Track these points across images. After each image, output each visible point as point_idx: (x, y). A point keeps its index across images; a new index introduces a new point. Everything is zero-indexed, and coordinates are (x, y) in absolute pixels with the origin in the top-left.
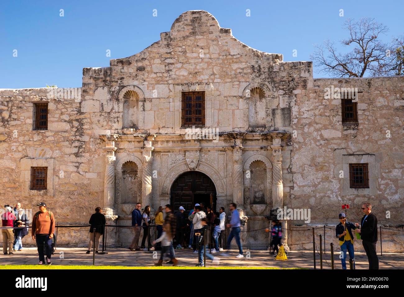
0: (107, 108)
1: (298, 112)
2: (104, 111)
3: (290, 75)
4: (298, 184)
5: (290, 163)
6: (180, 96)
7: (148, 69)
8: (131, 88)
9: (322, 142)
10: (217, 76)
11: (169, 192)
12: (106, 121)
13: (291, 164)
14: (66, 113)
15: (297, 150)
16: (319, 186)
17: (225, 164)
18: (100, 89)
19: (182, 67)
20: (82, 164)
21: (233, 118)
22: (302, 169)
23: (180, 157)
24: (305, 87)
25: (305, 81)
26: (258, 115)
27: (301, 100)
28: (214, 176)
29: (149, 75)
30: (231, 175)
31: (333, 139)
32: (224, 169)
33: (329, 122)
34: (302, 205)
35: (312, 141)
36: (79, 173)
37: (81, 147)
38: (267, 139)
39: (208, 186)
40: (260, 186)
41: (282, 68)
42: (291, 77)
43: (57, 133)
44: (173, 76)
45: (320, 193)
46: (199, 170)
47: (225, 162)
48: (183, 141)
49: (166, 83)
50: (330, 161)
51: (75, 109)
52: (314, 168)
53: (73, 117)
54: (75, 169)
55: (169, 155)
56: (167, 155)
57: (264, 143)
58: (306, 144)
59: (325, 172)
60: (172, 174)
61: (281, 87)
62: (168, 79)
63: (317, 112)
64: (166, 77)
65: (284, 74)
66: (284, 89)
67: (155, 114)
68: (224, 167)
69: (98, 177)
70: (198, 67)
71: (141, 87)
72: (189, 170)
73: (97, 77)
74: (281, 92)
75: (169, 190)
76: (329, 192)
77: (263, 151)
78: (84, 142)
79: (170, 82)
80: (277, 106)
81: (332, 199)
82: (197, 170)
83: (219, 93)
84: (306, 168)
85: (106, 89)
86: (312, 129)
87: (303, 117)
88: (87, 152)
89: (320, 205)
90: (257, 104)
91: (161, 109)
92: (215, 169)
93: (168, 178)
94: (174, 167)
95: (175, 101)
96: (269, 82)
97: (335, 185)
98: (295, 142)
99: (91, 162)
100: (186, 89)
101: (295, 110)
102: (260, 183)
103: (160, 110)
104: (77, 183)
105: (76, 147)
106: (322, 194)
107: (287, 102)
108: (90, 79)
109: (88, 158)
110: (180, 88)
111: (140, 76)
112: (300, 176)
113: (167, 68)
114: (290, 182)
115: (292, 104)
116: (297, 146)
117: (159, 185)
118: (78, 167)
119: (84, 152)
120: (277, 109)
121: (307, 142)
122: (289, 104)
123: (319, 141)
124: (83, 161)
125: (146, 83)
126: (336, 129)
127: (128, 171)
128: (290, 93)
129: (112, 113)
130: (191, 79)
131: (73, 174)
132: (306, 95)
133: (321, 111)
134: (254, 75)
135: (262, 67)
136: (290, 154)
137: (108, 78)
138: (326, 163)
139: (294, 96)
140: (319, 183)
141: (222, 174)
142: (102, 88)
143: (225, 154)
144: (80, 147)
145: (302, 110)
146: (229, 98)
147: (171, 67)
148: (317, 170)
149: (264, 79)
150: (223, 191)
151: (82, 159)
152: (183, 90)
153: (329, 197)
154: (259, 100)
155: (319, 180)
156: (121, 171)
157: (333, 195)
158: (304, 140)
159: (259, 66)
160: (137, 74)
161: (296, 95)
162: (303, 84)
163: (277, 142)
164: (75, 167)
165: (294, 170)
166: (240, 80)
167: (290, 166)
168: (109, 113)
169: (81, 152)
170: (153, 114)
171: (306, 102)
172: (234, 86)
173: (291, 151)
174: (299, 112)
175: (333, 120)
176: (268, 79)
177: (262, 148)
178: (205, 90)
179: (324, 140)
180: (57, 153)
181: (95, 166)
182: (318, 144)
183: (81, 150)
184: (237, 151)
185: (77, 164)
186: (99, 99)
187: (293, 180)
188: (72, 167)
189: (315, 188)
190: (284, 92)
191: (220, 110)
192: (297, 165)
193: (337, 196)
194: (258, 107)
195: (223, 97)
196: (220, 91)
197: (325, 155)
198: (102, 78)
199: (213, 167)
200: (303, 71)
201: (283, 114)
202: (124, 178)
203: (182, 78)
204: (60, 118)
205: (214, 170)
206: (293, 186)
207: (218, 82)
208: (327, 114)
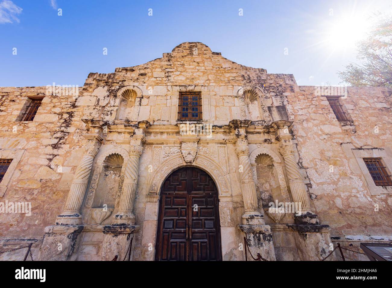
0: (103, 103)
1: (292, 110)
2: (99, 105)
4: (315, 181)
5: (299, 157)
6: (177, 94)
7: (150, 74)
8: (131, 88)
9: (325, 137)
10: (212, 81)
11: (158, 191)
12: (99, 113)
13: (300, 159)
14: (60, 106)
15: (302, 144)
16: (340, 183)
17: (226, 158)
18: (100, 88)
19: (180, 75)
20: (57, 157)
21: (230, 113)
22: (314, 164)
23: (176, 149)
24: (292, 91)
25: (291, 87)
26: (252, 114)
27: (292, 100)
28: (215, 171)
29: (149, 79)
30: (234, 171)
31: (335, 133)
32: (226, 163)
33: (324, 118)
34: (328, 207)
35: (314, 135)
36: (50, 167)
37: (63, 138)
39: (206, 185)
40: (264, 186)
41: (269, 78)
42: (277, 83)
43: (41, 124)
44: (172, 80)
45: (344, 192)
46: (197, 164)
47: (227, 156)
48: (179, 133)
49: (165, 85)
50: (341, 155)
51: (69, 103)
52: (326, 162)
53: (65, 110)
54: (47, 162)
55: (163, 147)
56: (160, 147)
57: (266, 137)
59: (340, 166)
60: (164, 169)
61: (272, 90)
62: (167, 82)
63: (310, 110)
64: (166, 81)
65: (272, 82)
66: (275, 92)
67: (151, 108)
68: (226, 161)
69: (72, 172)
70: (194, 75)
71: (141, 87)
72: (185, 164)
73: (100, 79)
74: (273, 94)
75: (159, 189)
76: (354, 191)
77: (266, 144)
78: (68, 133)
79: (168, 84)
80: (272, 105)
81: (360, 199)
82: (194, 164)
83: (214, 93)
84: (317, 163)
85: (106, 88)
86: (310, 124)
87: (298, 114)
88: (68, 144)
89: (350, 207)
90: (249, 106)
91: (158, 104)
92: (215, 162)
93: (159, 174)
94: (167, 160)
95: (173, 98)
96: (259, 86)
97: (357, 182)
98: (298, 136)
99: (69, 154)
100: (183, 89)
101: (289, 108)
102: (264, 181)
103: (157, 106)
104: (42, 178)
105: (57, 138)
106: (347, 194)
107: (280, 101)
108: (93, 80)
109: (67, 150)
110: (178, 88)
111: (141, 80)
112: (314, 171)
113: (167, 74)
114: (305, 178)
115: (285, 103)
116: (301, 140)
117: (146, 183)
118: (50, 160)
119: (64, 143)
120: (272, 107)
121: (310, 136)
122: (282, 103)
123: (321, 135)
124: (60, 153)
125: (145, 84)
126: (333, 125)
127: (113, 167)
128: (281, 95)
129: (107, 107)
130: (188, 82)
131: (42, 169)
132: (295, 97)
133: (313, 110)
134: (245, 81)
135: (251, 76)
136: (296, 147)
137: (110, 80)
138: (337, 157)
139: (285, 97)
140: (338, 180)
141: (225, 170)
142: (103, 87)
143: (226, 147)
144: (61, 138)
145: (295, 108)
146: (224, 97)
147: (170, 74)
149: (255, 85)
150: (227, 190)
151: (59, 150)
152: (180, 90)
153: (356, 197)
154: (250, 103)
155: (337, 177)
156: (103, 165)
157: (360, 194)
158: (306, 134)
159: (249, 76)
160: (138, 78)
161: (286, 97)
162: (290, 89)
163: (284, 132)
164: (48, 159)
165: (304, 164)
166: (234, 85)
167: (300, 160)
168: (104, 107)
169: (60, 144)
170: (150, 109)
171: (298, 102)
172: (228, 89)
173: (297, 144)
174: (294, 110)
175: (328, 117)
176: (258, 84)
177: (266, 141)
178: (201, 91)
179: (327, 135)
180: (33, 143)
181: (72, 158)
182: (321, 138)
183: (61, 141)
184: (242, 141)
185: (51, 157)
186: (97, 95)
187: (308, 177)
188: (44, 159)
189: (336, 185)
190: (275, 94)
191: (216, 106)
192: (307, 160)
193: (365, 196)
194: (250, 108)
195: (219, 97)
196: (216, 92)
197: (333, 149)
198: (104, 80)
199: (213, 161)
200: (287, 80)
201: (279, 111)
202: (107, 175)
203: (180, 81)
204: (51, 110)
205: (215, 164)
206: (310, 184)
207: (214, 85)
208: (320, 112)
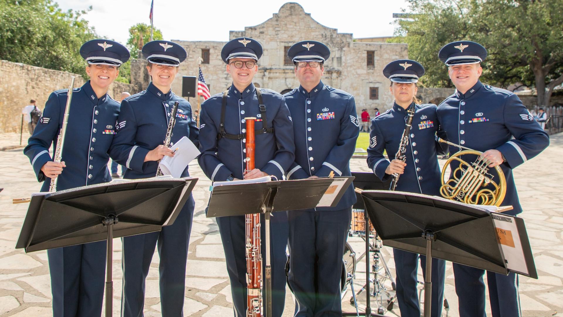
3: (341, 40)
5: (341, 86)
6: (283, 48)
7: (266, 33)
9: (357, 76)
15: (344, 79)
19: (284, 33)
23: (283, 81)
24: (349, 46)
25: (349, 44)
27: (347, 53)
29: (266, 36)
31: (362, 74)
33: (360, 65)
35: (351, 75)
38: (329, 73)
41: (338, 36)
43: (215, 66)
44: (280, 37)
48: (285, 73)
49: (276, 41)
50: (360, 85)
52: (352, 89)
56: (276, 80)
57: (328, 75)
58: (348, 77)
59: (357, 91)
60: (279, 90)
61: (337, 46)
62: (276, 39)
63: (354, 60)
65: (338, 39)
67: (269, 58)
70: (293, 33)
76: (359, 101)
77: (326, 79)
79: (278, 40)
80: (335, 56)
81: (360, 105)
86: (352, 69)
87: (348, 62)
91: (273, 55)
94: (279, 86)
95: (281, 51)
97: (362, 98)
98: (343, 75)
100: (287, 45)
101: (343, 58)
105: (226, 74)
107: (339, 54)
110: (283, 45)
111: (261, 37)
113: (276, 33)
115: (342, 55)
116: (344, 77)
120: (334, 58)
125: (264, 41)
126: (363, 69)
128: (341, 49)
130: (289, 39)
132: (349, 51)
133: (356, 60)
134: (323, 39)
135: (327, 35)
138: (358, 86)
144: (228, 74)
147: (279, 32)
148: (354, 90)
149: (328, 42)
152: (285, 45)
153: (359, 103)
157: (361, 103)
158: (348, 74)
159: (326, 34)
160: (260, 35)
161: (344, 51)
163: (334, 75)
171: (349, 55)
173: (341, 80)
174: (346, 60)
175: (363, 64)
176: (330, 41)
177: (326, 78)
180: (215, 77)
182: (355, 76)
183: (228, 76)
185: (226, 84)
190: (338, 49)
193: (363, 103)
197: (358, 82)
200: (348, 38)
201: (338, 60)
203: (284, 38)
204: (216, 58)
208: (360, 61)
